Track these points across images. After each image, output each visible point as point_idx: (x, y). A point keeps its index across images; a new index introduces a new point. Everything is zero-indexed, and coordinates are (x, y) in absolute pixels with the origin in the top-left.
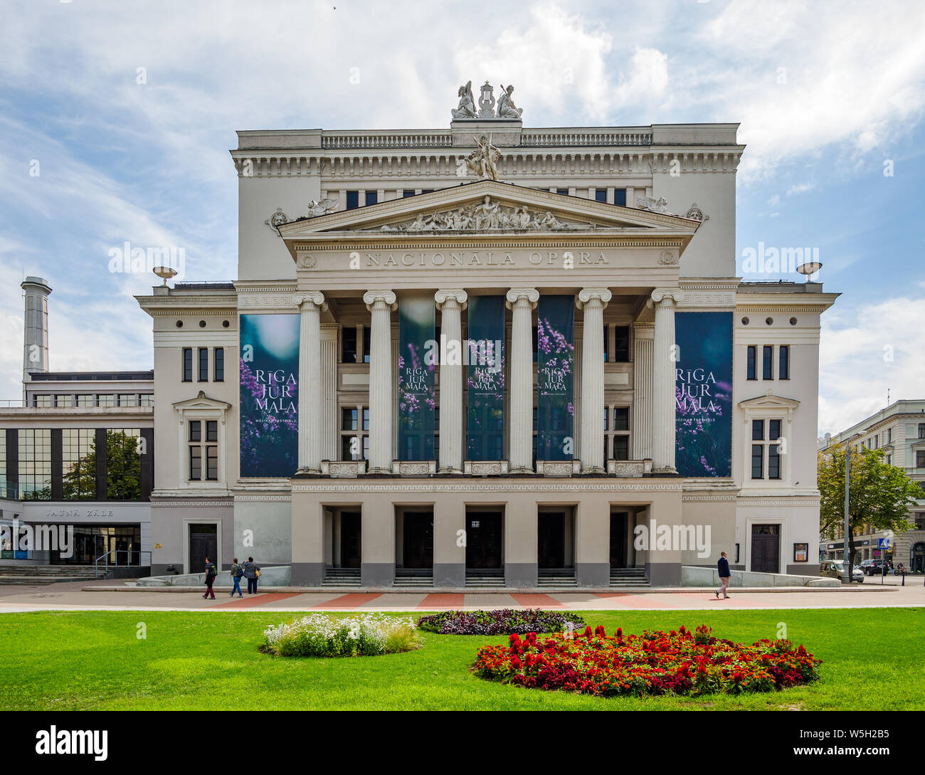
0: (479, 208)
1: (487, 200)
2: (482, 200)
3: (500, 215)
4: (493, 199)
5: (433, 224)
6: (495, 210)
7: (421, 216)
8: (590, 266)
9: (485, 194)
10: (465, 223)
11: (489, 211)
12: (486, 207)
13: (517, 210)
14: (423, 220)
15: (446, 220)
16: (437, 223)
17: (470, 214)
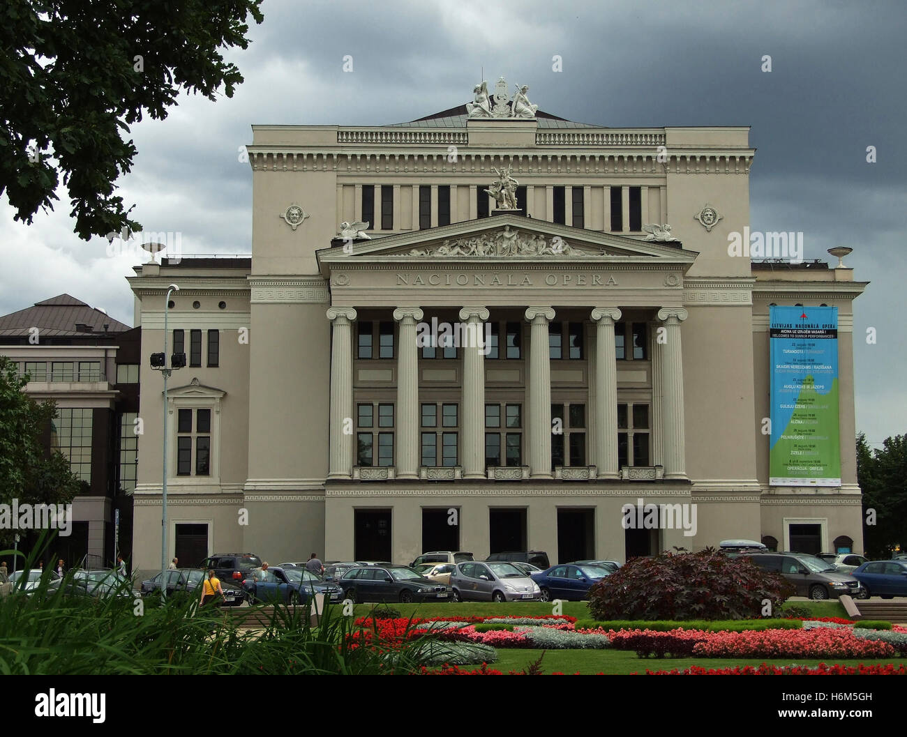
0: (499, 235)
1: (508, 228)
2: (503, 229)
3: (519, 241)
4: (512, 228)
5: (457, 249)
6: (515, 238)
7: (447, 241)
8: (601, 288)
9: (505, 224)
10: (487, 248)
11: (509, 239)
12: (507, 235)
13: (534, 237)
14: (449, 244)
15: (470, 246)
16: (461, 247)
17: (492, 239)
